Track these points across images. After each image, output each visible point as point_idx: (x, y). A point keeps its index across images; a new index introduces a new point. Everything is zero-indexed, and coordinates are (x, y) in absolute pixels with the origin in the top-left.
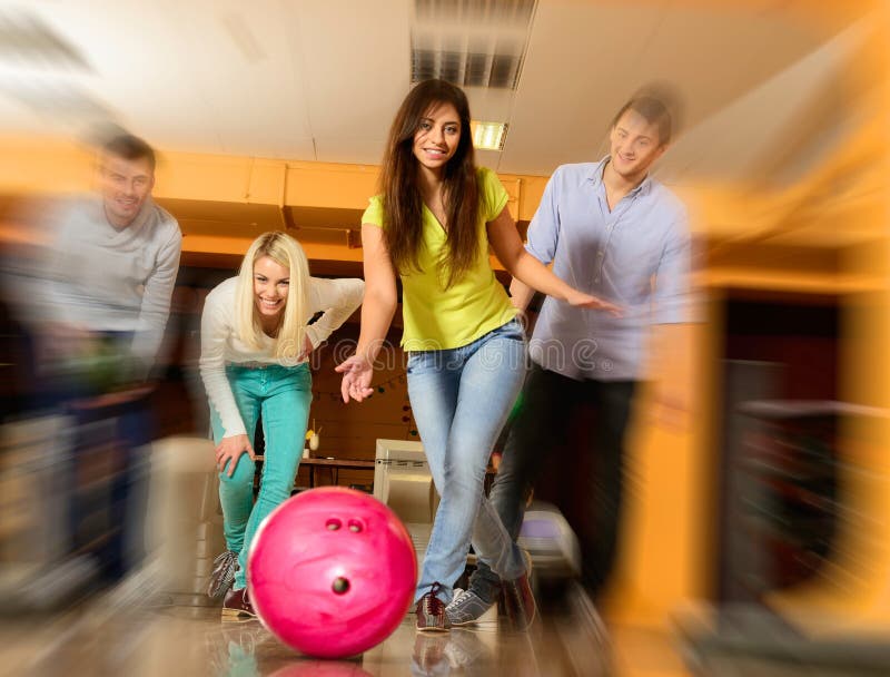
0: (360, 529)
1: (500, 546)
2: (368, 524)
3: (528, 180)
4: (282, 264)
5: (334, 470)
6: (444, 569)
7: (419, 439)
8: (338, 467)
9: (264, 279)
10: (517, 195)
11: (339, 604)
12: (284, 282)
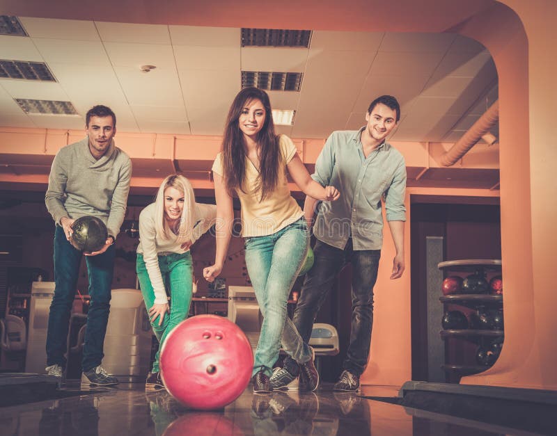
0: (221, 338)
1: (296, 344)
2: (225, 334)
3: (308, 141)
4: (180, 190)
5: (206, 304)
6: (267, 358)
7: (251, 286)
8: (208, 302)
9: (171, 199)
10: (302, 149)
11: (211, 380)
12: (181, 200)
